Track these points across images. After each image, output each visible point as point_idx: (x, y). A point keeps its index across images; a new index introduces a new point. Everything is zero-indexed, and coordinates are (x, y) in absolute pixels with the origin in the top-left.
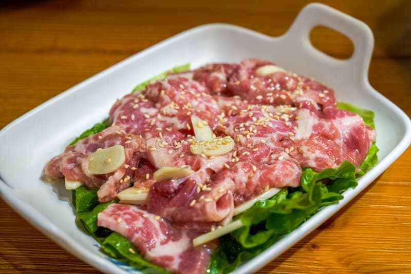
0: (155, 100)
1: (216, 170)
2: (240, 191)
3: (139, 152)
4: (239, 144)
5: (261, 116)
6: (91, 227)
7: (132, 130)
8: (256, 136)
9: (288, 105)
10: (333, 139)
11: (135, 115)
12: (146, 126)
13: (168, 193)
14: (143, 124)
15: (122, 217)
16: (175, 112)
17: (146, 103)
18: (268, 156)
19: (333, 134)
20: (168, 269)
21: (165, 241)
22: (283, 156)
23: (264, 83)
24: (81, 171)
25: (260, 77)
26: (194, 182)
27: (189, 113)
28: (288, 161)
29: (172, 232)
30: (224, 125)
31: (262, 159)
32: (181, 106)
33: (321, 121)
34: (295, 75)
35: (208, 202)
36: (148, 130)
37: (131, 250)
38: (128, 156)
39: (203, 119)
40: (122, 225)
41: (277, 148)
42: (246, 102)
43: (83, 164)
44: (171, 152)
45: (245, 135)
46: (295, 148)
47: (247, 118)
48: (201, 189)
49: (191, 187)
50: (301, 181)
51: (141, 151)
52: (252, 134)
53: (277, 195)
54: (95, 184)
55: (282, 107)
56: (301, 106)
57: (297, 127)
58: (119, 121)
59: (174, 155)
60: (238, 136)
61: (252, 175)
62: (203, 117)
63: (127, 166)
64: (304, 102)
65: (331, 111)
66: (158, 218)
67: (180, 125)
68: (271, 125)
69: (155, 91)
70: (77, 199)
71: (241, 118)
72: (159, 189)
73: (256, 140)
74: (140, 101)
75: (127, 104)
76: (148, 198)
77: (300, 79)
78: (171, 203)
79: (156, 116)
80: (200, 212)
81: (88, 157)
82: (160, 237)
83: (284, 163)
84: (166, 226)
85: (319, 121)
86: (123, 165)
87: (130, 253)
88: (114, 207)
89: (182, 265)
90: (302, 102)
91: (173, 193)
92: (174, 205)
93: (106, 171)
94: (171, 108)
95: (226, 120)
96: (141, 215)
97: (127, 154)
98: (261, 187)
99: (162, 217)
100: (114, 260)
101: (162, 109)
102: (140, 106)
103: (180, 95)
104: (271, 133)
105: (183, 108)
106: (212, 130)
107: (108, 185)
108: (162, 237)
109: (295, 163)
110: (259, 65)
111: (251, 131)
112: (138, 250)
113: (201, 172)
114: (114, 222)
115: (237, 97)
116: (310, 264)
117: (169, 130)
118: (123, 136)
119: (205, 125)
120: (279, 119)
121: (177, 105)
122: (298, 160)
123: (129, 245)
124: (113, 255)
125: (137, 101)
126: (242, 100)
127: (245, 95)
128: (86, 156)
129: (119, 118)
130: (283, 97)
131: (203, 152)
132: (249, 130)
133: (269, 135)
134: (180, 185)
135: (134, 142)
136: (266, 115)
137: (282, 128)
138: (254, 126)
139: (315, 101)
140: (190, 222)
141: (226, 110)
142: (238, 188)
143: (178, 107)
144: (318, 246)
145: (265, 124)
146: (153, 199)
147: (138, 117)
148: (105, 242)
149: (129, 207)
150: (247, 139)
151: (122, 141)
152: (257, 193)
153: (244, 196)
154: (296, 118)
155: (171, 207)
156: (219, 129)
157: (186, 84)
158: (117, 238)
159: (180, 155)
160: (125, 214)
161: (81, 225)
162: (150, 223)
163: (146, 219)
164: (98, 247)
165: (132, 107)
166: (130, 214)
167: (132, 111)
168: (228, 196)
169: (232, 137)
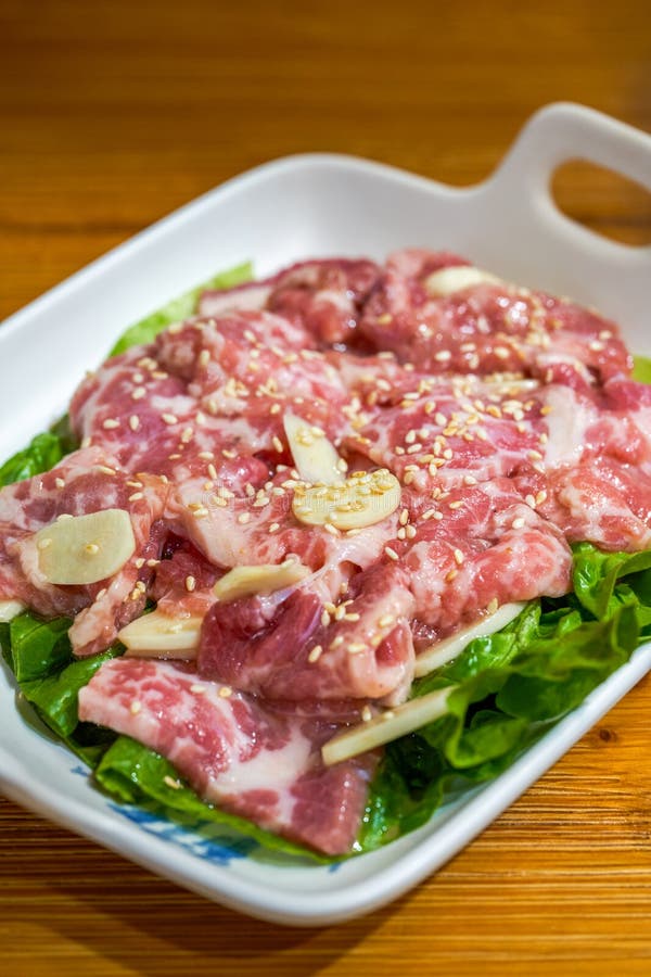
0: (186, 373)
1: (364, 565)
2: (426, 614)
3: (163, 518)
4: (410, 488)
5: (456, 411)
6: (61, 722)
7: (136, 457)
8: (451, 466)
9: (514, 372)
10: (635, 463)
11: (138, 415)
12: (168, 444)
13: (250, 629)
14: (162, 439)
15: (141, 698)
16: (241, 405)
17: (164, 381)
18: (487, 519)
19: (637, 451)
20: (265, 826)
21: (250, 751)
22: (524, 518)
23: (449, 315)
24: (21, 574)
25: (437, 298)
26: (315, 602)
27: (276, 409)
28: (537, 532)
29: (263, 726)
30: (365, 435)
31: (472, 526)
32: (253, 387)
33: (603, 418)
34: (524, 292)
35: (356, 654)
36: (176, 456)
37: (169, 780)
38: (140, 535)
39: (310, 422)
40: (143, 719)
41: (507, 495)
42: (409, 367)
43: (24, 558)
44: (245, 517)
45: (424, 466)
46: (548, 493)
47: (422, 418)
48: (332, 616)
49: (307, 613)
50: (572, 584)
51: (169, 516)
52: (441, 461)
53: (518, 621)
54: (58, 606)
55: (498, 377)
56: (550, 376)
57: (548, 434)
58: (99, 433)
59: (254, 527)
60: (407, 468)
61: (455, 573)
62: (309, 416)
63: (139, 563)
64: (557, 368)
65: (625, 390)
66: (227, 691)
67: (257, 442)
68: (484, 434)
69: (185, 352)
70: (14, 645)
71: (405, 418)
72: (227, 620)
73: (452, 477)
74: (148, 378)
75: (115, 386)
76: (200, 644)
77: (536, 302)
78: (260, 655)
79: (193, 416)
80: (335, 677)
81: (35, 537)
82: (236, 742)
83: (530, 539)
84: (249, 710)
85: (599, 416)
86: (129, 561)
87: (166, 789)
88: (116, 668)
89: (299, 813)
90: (552, 366)
91: (261, 629)
92: (268, 661)
93: (87, 578)
94: (228, 396)
95: (365, 419)
96: (186, 686)
97: (138, 530)
98: (479, 603)
99: (237, 690)
100: (128, 808)
101: (205, 399)
102: (148, 391)
103: (250, 361)
104: (486, 455)
105: (259, 394)
106: (334, 446)
107: (96, 613)
108: (243, 741)
109: (554, 533)
110: (432, 266)
111: (437, 452)
112: (186, 778)
113: (329, 573)
114: (123, 711)
115: (385, 356)
116: (599, 784)
117: (231, 455)
118: (119, 480)
119: (316, 437)
120: (499, 414)
121: (242, 386)
122: (558, 524)
123: (164, 768)
124: (127, 796)
125: (138, 378)
126: (401, 361)
127: (406, 349)
128: (28, 534)
129: (98, 424)
130: (503, 353)
131: (328, 520)
132: (431, 452)
133: (483, 461)
134: (280, 607)
135: (148, 493)
136: (467, 406)
137: (512, 439)
138: (443, 439)
139: (580, 359)
140: (310, 700)
141: (363, 391)
142: (422, 609)
143: (245, 392)
144: (614, 734)
145: (468, 432)
146: (214, 648)
147: (148, 420)
148: (104, 766)
149: (153, 668)
150: (431, 477)
151: (120, 494)
152: (468, 618)
153: (437, 627)
154: (543, 411)
155: (260, 665)
156: (352, 444)
157: (259, 327)
158: (133, 751)
159: (267, 524)
160: (147, 687)
161: (34, 715)
162: (208, 706)
163: (199, 698)
164: (84, 774)
165: (130, 395)
166: (158, 687)
167: (130, 405)
168: (401, 632)
169: (392, 472)
